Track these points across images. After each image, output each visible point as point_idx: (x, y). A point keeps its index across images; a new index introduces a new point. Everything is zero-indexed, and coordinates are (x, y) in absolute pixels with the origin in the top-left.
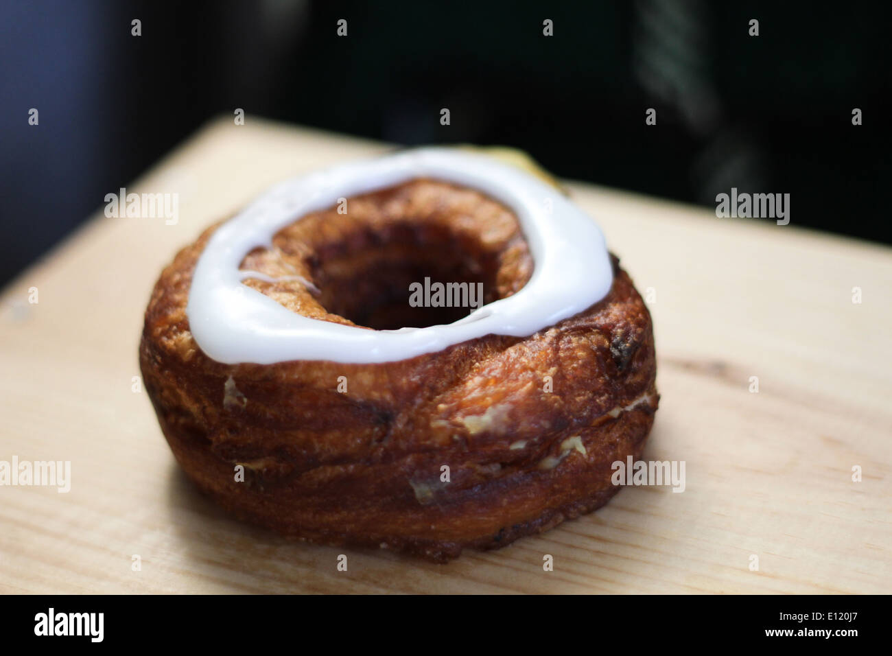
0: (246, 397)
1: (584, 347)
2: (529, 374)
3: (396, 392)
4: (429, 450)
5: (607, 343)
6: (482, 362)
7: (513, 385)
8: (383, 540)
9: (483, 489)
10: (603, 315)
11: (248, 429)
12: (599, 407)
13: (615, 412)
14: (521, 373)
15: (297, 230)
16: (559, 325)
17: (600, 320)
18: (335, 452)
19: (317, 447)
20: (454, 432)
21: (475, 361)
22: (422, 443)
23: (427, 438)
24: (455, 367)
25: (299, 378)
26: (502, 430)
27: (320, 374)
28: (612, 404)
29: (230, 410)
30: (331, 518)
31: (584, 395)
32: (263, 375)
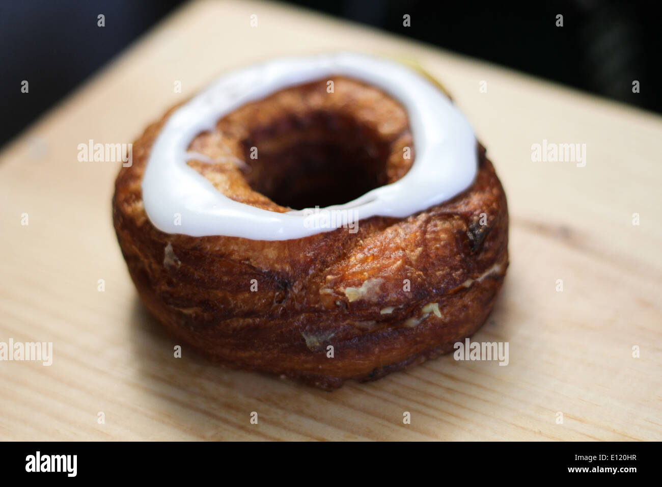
0: (180, 260)
1: (446, 231)
2: (400, 253)
3: (293, 265)
4: (318, 311)
5: (465, 228)
6: (366, 240)
7: (386, 262)
8: (283, 373)
9: (359, 340)
10: (464, 203)
11: (181, 284)
12: (455, 280)
13: (468, 283)
14: (394, 252)
15: (237, 117)
16: (429, 210)
17: (462, 208)
18: (245, 308)
19: (233, 303)
20: (337, 299)
21: (359, 239)
22: (312, 305)
23: (317, 302)
24: (343, 245)
25: (219, 250)
26: (375, 299)
27: (236, 248)
28: (465, 276)
29: (168, 269)
30: (245, 354)
31: (443, 270)
32: (193, 245)
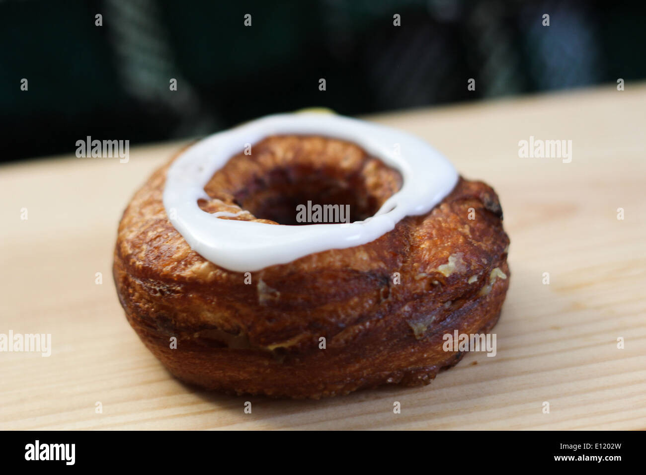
0: (278, 291)
2: (456, 232)
3: (384, 261)
5: (482, 205)
11: (284, 315)
18: (355, 314)
19: (342, 314)
20: (433, 279)
23: (416, 288)
26: (464, 270)
27: (332, 260)
29: (265, 305)
32: (288, 271)
